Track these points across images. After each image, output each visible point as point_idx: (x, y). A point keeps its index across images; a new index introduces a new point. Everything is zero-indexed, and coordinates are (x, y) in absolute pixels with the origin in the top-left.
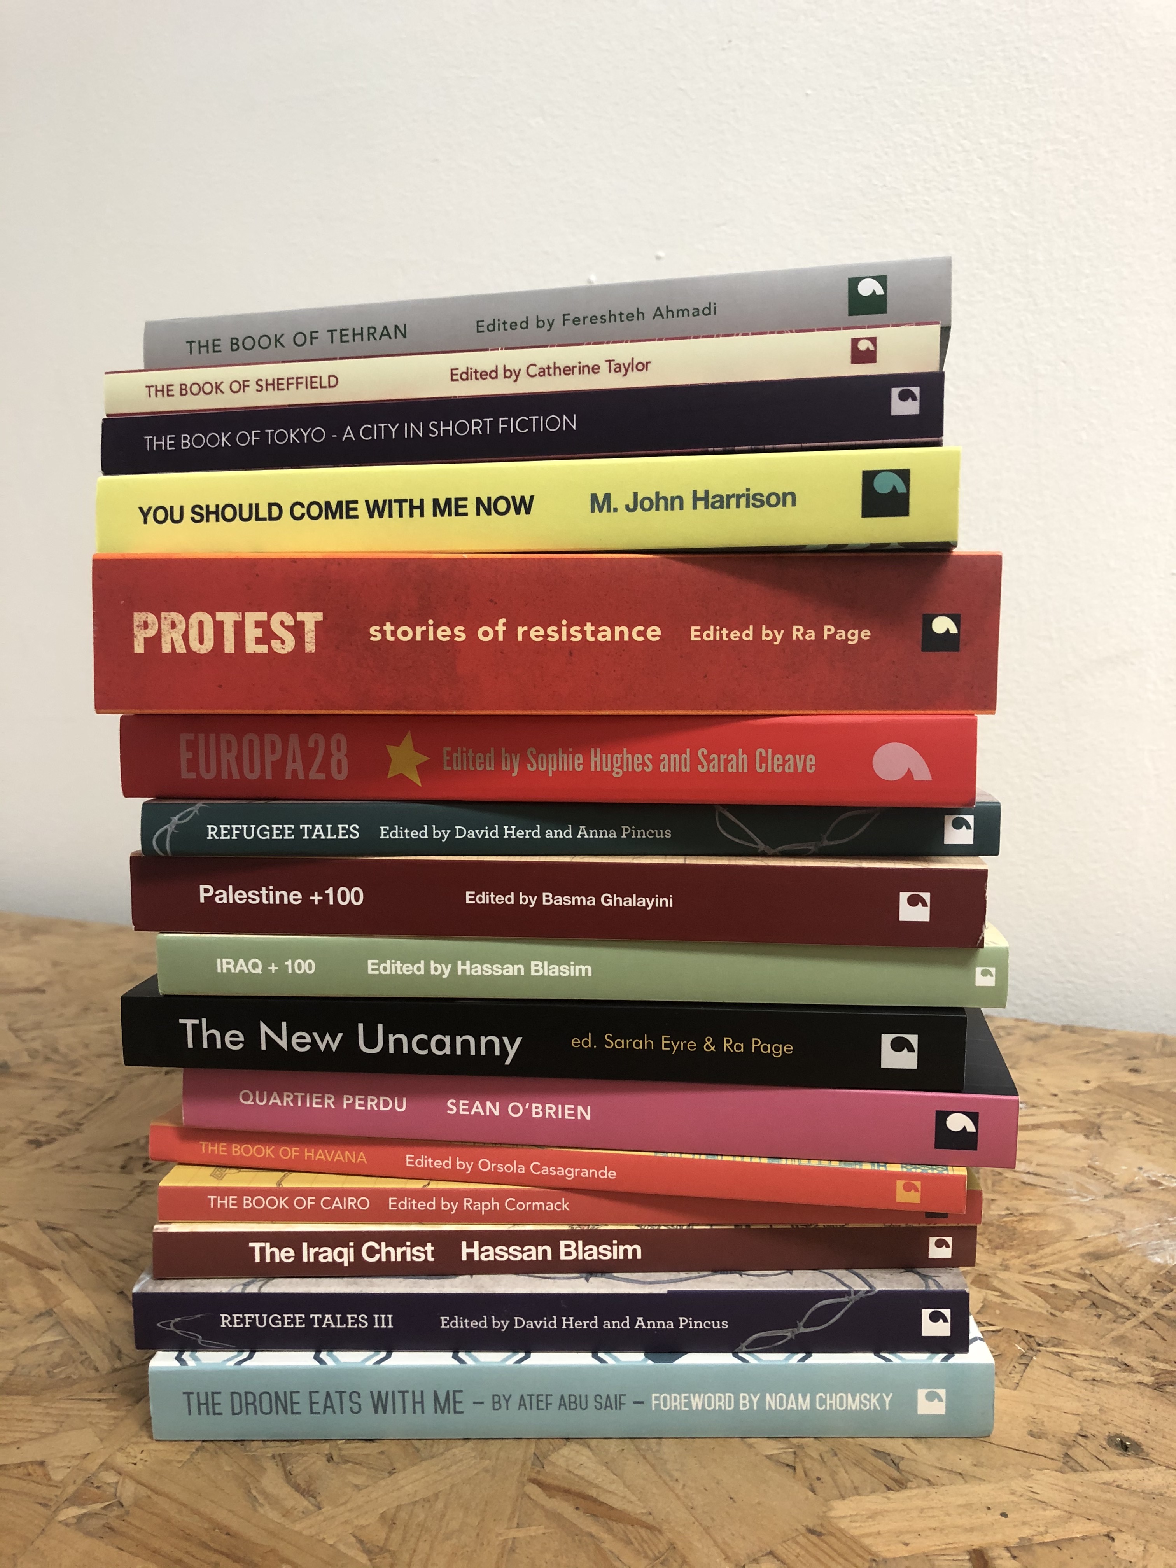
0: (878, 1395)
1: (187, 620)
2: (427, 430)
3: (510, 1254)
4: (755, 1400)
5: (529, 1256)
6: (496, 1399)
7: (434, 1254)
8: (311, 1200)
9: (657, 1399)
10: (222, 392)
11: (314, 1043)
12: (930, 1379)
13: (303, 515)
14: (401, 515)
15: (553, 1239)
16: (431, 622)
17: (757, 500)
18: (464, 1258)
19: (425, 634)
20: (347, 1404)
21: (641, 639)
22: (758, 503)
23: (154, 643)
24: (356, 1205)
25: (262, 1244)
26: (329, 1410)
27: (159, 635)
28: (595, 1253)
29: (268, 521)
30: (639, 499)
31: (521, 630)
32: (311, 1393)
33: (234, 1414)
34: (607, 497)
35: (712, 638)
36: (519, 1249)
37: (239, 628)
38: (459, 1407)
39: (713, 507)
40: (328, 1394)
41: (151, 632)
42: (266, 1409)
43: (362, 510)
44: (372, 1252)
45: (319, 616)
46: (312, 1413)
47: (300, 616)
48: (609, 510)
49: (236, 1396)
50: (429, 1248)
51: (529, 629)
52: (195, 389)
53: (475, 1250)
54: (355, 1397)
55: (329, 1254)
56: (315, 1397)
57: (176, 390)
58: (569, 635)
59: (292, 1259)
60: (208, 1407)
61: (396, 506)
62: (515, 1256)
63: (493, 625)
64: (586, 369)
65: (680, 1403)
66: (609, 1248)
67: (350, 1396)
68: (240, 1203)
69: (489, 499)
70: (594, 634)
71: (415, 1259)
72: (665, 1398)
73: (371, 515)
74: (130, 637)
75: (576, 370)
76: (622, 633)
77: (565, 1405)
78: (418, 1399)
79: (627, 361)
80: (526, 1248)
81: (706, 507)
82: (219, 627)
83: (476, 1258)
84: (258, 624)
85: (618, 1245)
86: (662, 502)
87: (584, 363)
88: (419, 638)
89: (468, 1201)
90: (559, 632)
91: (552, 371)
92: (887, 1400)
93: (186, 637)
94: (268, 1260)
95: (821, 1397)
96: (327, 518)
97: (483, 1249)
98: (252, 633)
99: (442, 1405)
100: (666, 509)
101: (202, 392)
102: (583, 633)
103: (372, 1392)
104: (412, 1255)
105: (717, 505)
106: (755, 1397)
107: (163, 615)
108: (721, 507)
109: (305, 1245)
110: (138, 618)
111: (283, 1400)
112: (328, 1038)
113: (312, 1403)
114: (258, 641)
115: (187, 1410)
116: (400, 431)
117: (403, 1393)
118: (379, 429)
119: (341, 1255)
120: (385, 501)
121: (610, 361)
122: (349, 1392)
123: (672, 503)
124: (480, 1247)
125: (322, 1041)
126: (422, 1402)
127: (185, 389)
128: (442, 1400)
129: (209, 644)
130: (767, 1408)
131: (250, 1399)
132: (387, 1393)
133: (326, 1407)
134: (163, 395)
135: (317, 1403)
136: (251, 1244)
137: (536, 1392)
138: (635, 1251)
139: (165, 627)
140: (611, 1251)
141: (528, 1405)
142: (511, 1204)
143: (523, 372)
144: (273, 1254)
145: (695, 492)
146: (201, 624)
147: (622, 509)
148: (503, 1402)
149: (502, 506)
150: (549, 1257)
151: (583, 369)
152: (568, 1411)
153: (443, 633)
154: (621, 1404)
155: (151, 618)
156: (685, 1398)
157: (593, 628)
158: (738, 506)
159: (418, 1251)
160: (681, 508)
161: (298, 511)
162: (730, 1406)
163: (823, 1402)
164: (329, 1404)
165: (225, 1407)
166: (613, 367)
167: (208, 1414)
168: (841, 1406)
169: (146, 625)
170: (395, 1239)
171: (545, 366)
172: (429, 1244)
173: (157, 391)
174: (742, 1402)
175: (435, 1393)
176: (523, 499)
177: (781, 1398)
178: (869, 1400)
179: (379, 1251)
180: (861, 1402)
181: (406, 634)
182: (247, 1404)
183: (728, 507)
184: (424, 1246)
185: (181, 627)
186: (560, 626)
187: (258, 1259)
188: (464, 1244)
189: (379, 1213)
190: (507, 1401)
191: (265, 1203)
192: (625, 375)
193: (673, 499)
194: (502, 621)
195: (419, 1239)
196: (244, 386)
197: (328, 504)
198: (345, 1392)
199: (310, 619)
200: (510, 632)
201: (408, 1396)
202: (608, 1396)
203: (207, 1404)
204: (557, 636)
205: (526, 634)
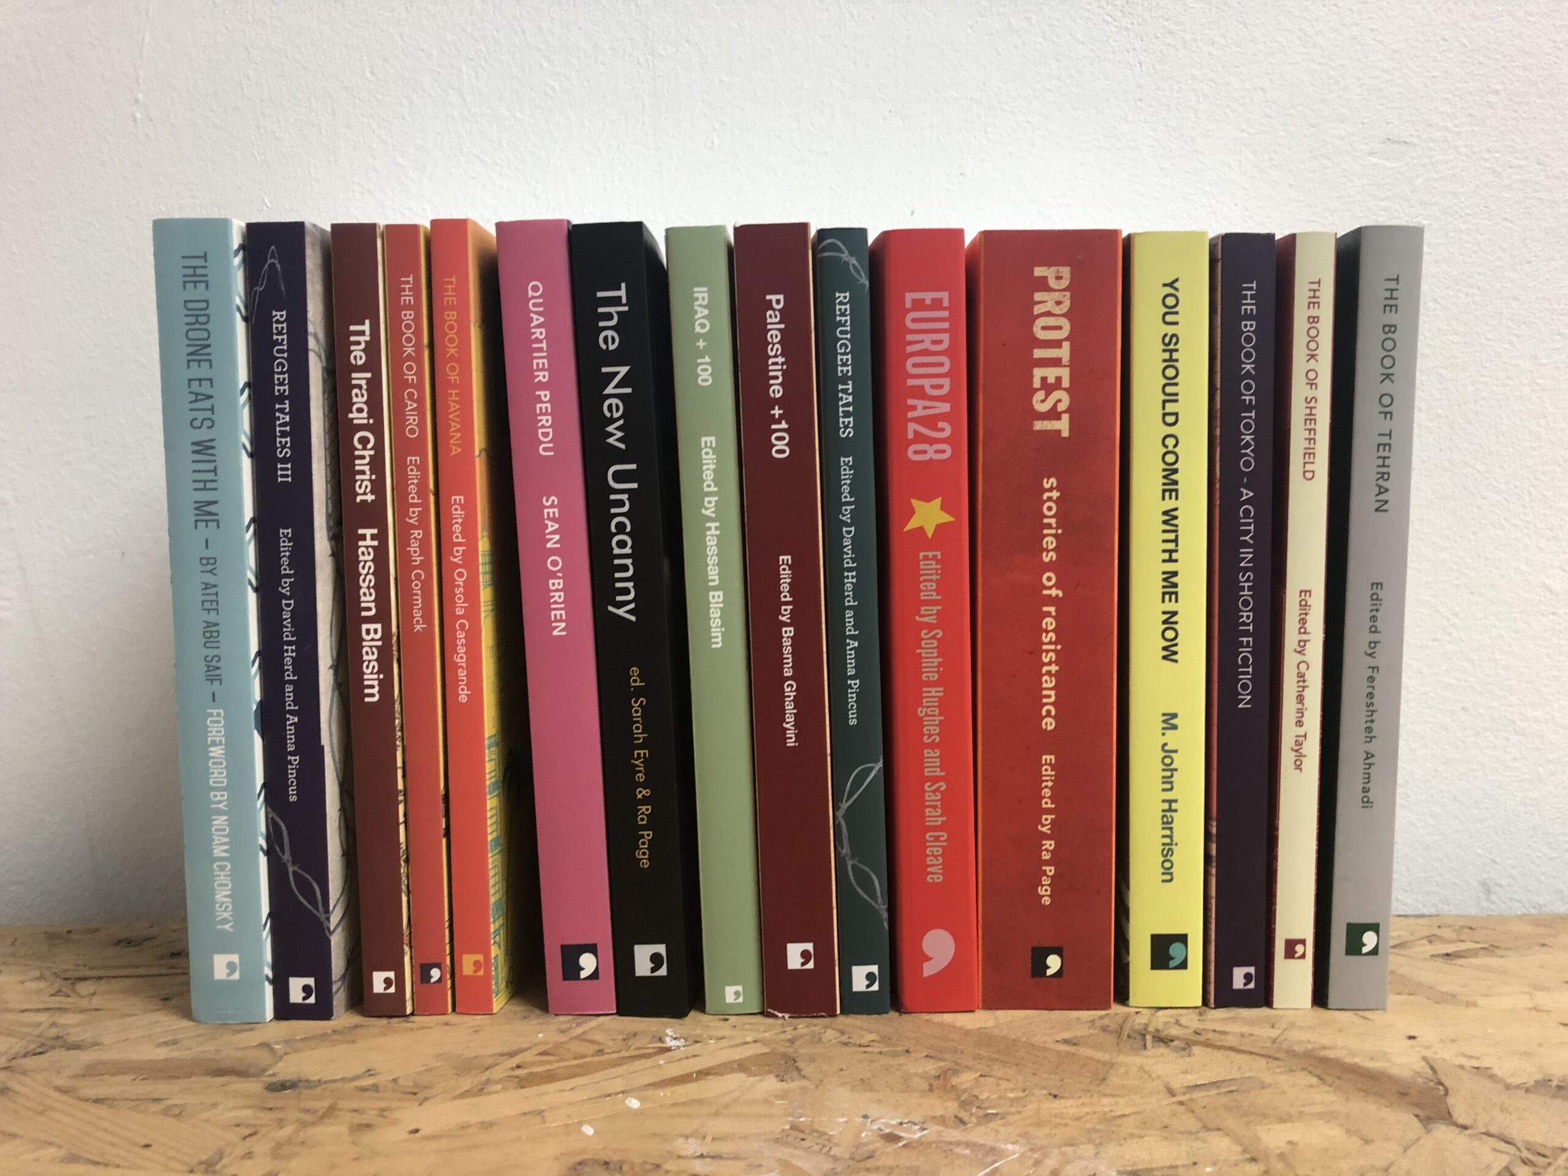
0: (231, 918)
1: (1063, 315)
2: (1245, 570)
3: (366, 575)
4: (221, 806)
5: (365, 594)
6: (212, 561)
7: (364, 502)
8: (413, 379)
9: (219, 715)
10: (1308, 361)
11: (613, 421)
12: (248, 965)
13: (1166, 447)
14: (1164, 541)
15: (382, 616)
16: (1060, 531)
17: (1167, 852)
18: (361, 531)
19: (1049, 526)
20: (201, 415)
21: (1044, 713)
22: (1165, 852)
23: (1043, 285)
24: (410, 424)
25: (368, 333)
26: (193, 397)
27: (1050, 289)
28: (370, 658)
29: (1161, 412)
30: (1173, 755)
31: (1052, 609)
32: (211, 380)
33: (186, 302)
34: (1175, 727)
35: (1044, 773)
36: (372, 584)
37: (1056, 362)
38: (201, 525)
39: (1163, 817)
40: (210, 397)
41: (1052, 283)
42: (191, 335)
43: (1169, 504)
44: (364, 441)
45: (1065, 433)
46: (190, 380)
47: (1066, 417)
48: (1164, 728)
49: (204, 305)
50: (370, 498)
51: (1053, 617)
52: (1313, 333)
53: (369, 542)
54: (208, 423)
55: (360, 399)
56: (206, 384)
57: (1314, 312)
58: (1047, 651)
59: (353, 362)
60: (191, 276)
61: (1172, 536)
62: (364, 581)
63: (1057, 586)
64: (1300, 715)
65: (214, 736)
66: (376, 670)
67: (209, 419)
68: (408, 307)
69: (1176, 623)
70: (1049, 673)
71: (358, 483)
72: (219, 722)
73: (1165, 513)
74: (1048, 264)
75: (1300, 706)
76: (1049, 696)
77: (208, 627)
78: (209, 485)
79: (1304, 751)
80: (372, 591)
81: (1163, 811)
82: (1057, 344)
83: (361, 543)
84: (1059, 379)
85: (378, 679)
86: (1168, 774)
87: (1306, 713)
88: (1046, 521)
89: (419, 534)
90: (1050, 643)
91: (1301, 684)
92: (227, 927)
93: (1048, 314)
94: (353, 338)
95: (226, 866)
96: (1164, 470)
97: (370, 550)
98: (1051, 373)
99: (204, 508)
100: (1163, 777)
101: (1309, 339)
102: (1050, 663)
103: (213, 440)
104: (362, 481)
105: (1165, 820)
106: (225, 806)
107: (1068, 294)
108: (1163, 823)
109: (369, 375)
110: (1066, 271)
111: (201, 352)
112: (619, 434)
113: (200, 380)
114: (1044, 379)
115: (188, 254)
116: (1246, 544)
117: (215, 471)
118: (1249, 524)
119: (360, 410)
120: (1177, 526)
121: (1305, 736)
122: (213, 417)
123: (1168, 782)
124: (373, 547)
125: (617, 429)
126: (205, 489)
127: (1313, 322)
128: (209, 508)
129: (1041, 335)
130: (213, 817)
131: (202, 319)
132: (213, 455)
133: (197, 394)
134: (1310, 297)
135: (200, 386)
136: (367, 322)
137: (219, 599)
138: (373, 695)
139: (1057, 296)
140: (372, 673)
141: (207, 591)
142: (418, 576)
143: (1302, 657)
144: (358, 343)
145: (1176, 801)
146: (1060, 328)
147: (1164, 740)
148: (209, 568)
149: (1170, 634)
150: (364, 614)
151: (1301, 712)
152: (202, 631)
153: (1050, 542)
154: (212, 680)
155: (1065, 283)
156: (220, 741)
157: (1053, 672)
158: (1164, 836)
159: (366, 487)
160: (1164, 790)
161: (1170, 442)
162: (214, 782)
163: (222, 868)
164: (199, 397)
165: (192, 293)
166: (1301, 739)
167: (184, 276)
168: (218, 885)
169: (1059, 278)
170: (377, 464)
171: (1306, 678)
172: (373, 497)
173: (1315, 291)
174: (218, 794)
175: (215, 502)
176: (1175, 653)
177: (225, 830)
178: (225, 911)
179: (364, 448)
180: (223, 903)
181: (1050, 510)
182: (197, 316)
183: (1163, 828)
184: (372, 492)
185: (1057, 310)
186: (1055, 643)
187: (353, 328)
188: (375, 531)
189: (403, 447)
190: (210, 571)
191: (409, 333)
192: (1292, 749)
193: (1171, 783)
194: (1060, 594)
195: (378, 487)
196: (1312, 384)
197: (1176, 471)
198: (213, 413)
199: (1063, 425)
200: (1050, 600)
201: (211, 476)
202: (218, 668)
203: (195, 275)
204: (1047, 640)
205: (1049, 614)
